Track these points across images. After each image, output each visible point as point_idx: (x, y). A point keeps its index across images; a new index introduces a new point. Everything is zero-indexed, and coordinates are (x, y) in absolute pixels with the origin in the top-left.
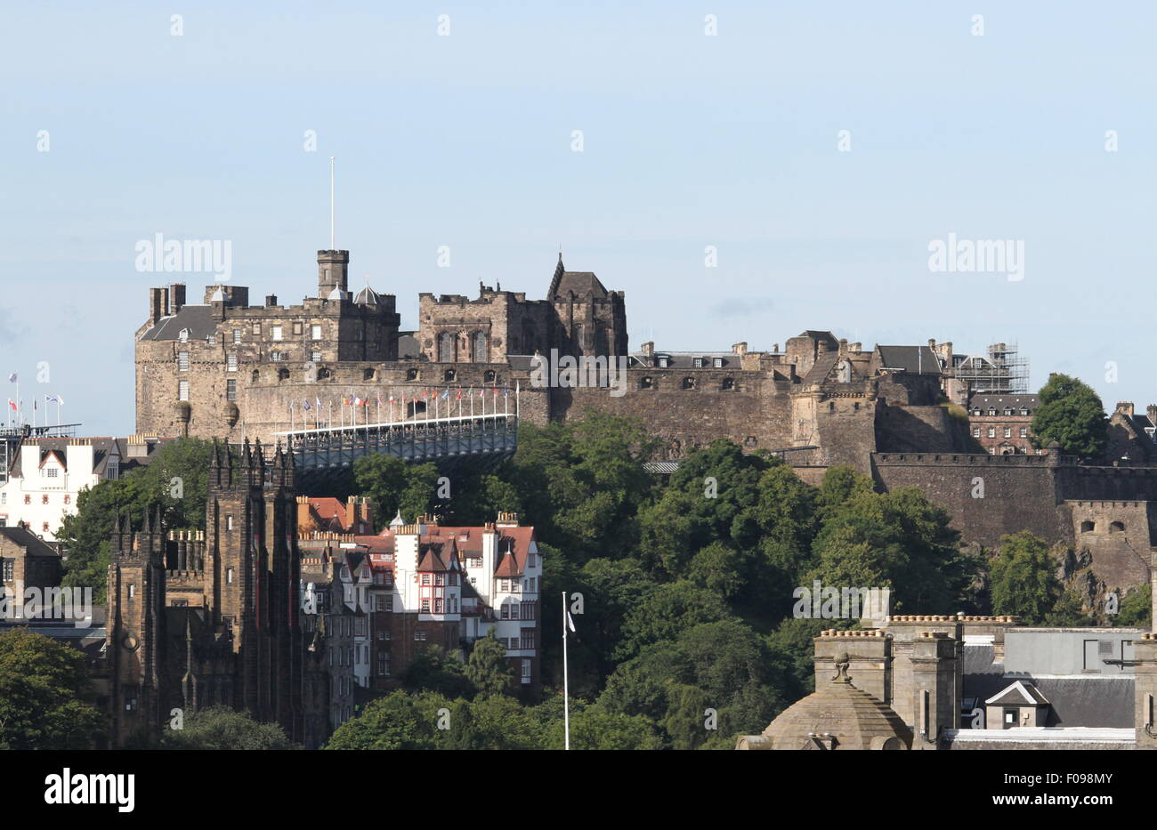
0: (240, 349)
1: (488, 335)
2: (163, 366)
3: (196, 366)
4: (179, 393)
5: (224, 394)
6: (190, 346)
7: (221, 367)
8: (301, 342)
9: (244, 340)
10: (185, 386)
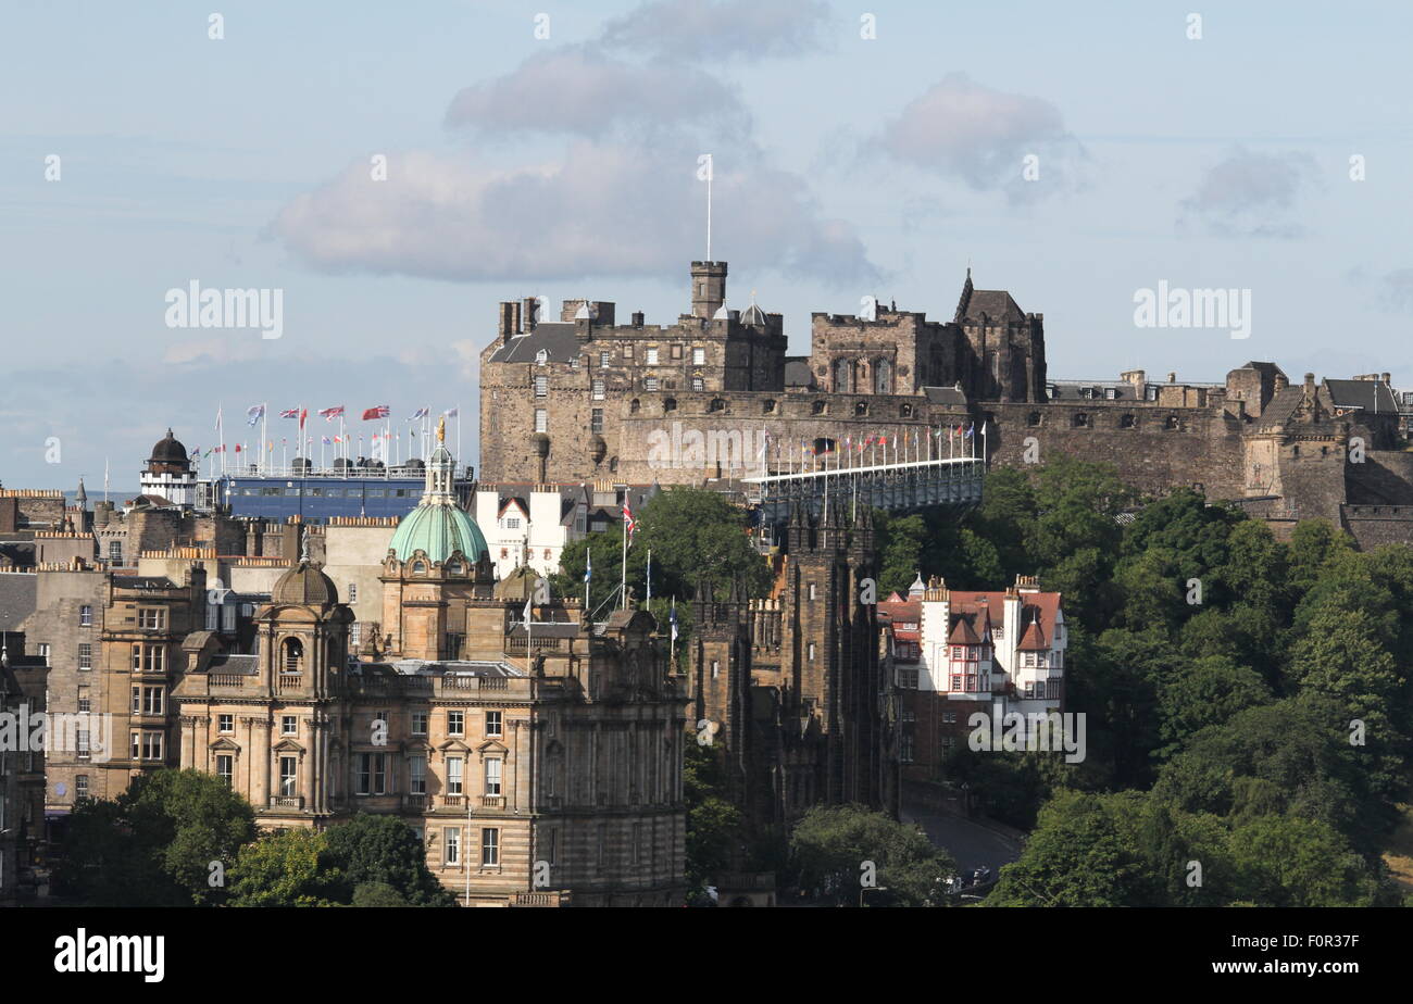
0: (608, 374)
1: (893, 363)
2: (516, 391)
3: (556, 393)
4: (535, 423)
5: (589, 425)
6: (549, 370)
7: (585, 394)
8: (681, 367)
9: (613, 363)
10: (542, 416)
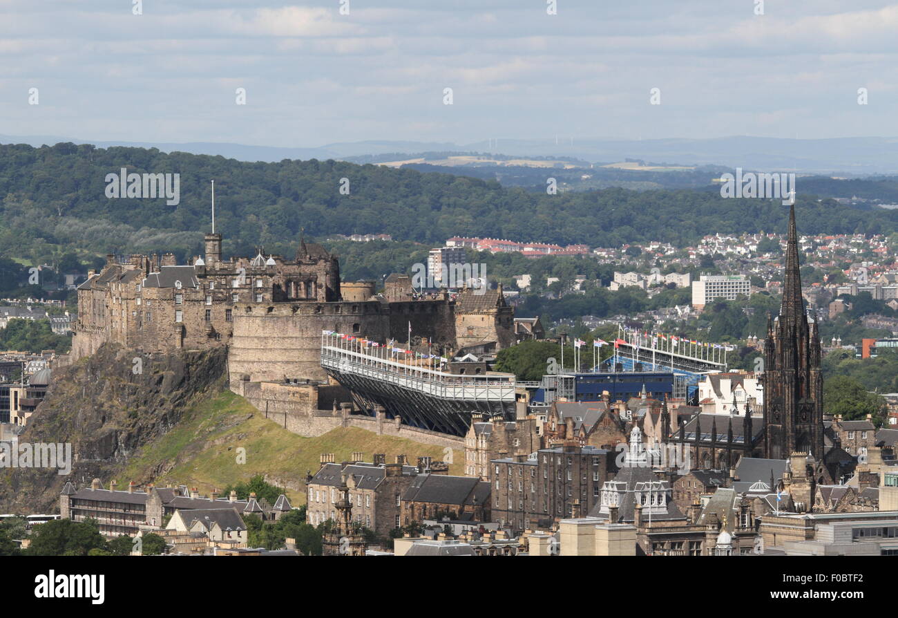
0: (214, 292)
1: (315, 283)
2: (165, 302)
3: (187, 303)
4: (175, 317)
5: (204, 318)
6: (183, 291)
7: (202, 302)
8: (251, 288)
9: (216, 287)
10: (179, 314)
